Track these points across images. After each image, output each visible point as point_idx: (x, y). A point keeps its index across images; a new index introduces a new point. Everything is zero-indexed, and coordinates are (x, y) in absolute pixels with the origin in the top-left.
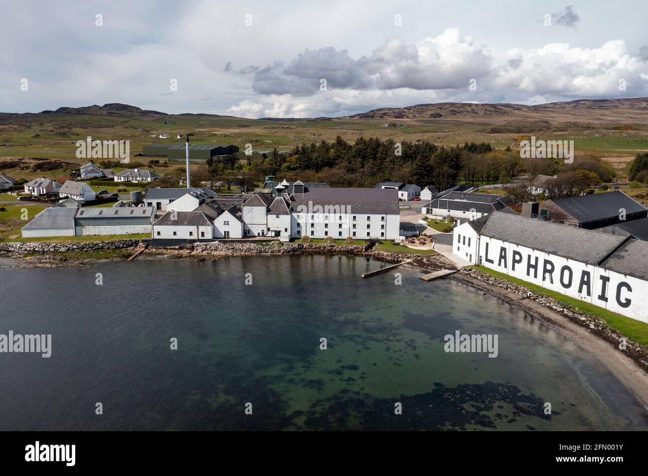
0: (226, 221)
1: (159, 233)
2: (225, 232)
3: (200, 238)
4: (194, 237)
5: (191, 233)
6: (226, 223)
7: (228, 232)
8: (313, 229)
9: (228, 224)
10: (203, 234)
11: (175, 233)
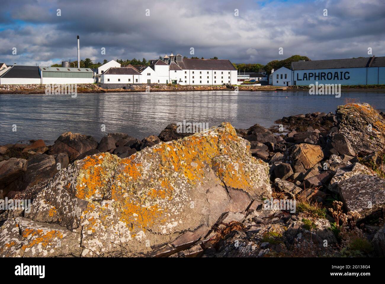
0: (149, 73)
1: (109, 80)
2: (148, 80)
3: (135, 83)
4: (131, 82)
5: (129, 80)
6: (149, 74)
7: (150, 80)
8: (193, 80)
9: (150, 75)
10: (137, 80)
11: (119, 80)
